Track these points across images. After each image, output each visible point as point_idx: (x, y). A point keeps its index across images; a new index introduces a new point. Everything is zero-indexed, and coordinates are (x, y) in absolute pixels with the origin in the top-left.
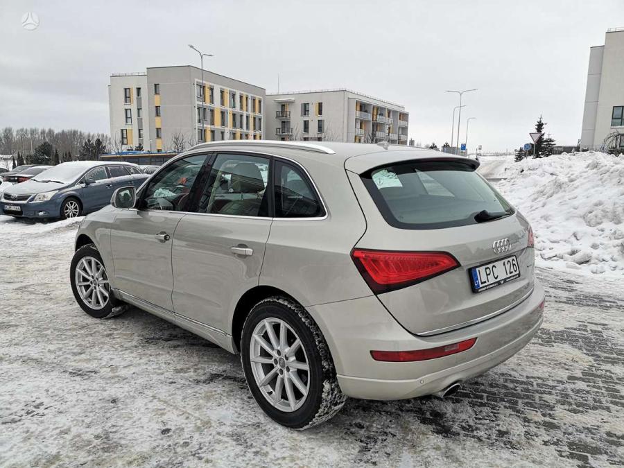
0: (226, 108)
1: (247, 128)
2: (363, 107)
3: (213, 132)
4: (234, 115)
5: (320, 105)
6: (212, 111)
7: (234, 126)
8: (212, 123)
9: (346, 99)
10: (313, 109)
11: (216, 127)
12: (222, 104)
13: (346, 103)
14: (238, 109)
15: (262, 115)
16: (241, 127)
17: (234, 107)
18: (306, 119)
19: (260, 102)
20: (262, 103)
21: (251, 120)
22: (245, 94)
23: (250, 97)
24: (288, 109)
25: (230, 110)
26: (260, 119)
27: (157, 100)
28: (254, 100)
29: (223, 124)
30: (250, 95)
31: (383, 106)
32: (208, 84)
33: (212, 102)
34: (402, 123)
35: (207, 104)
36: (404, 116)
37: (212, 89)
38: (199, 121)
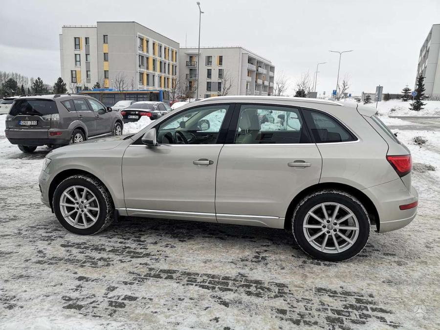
0: (156, 57)
1: (169, 73)
2: (251, 60)
3: (148, 75)
4: (161, 62)
5: (221, 58)
6: (147, 58)
7: (161, 71)
8: (148, 68)
9: (241, 54)
10: (215, 61)
11: (150, 71)
12: (154, 54)
13: (241, 57)
14: (163, 59)
15: (177, 64)
16: (165, 73)
17: (161, 56)
18: (209, 68)
19: (176, 53)
20: (177, 54)
21: (171, 67)
22: (167, 46)
23: (170, 49)
24: (195, 59)
25: (158, 59)
26: (176, 66)
27: (105, 48)
28: (173, 51)
29: (154, 69)
30: (171, 48)
31: (262, 60)
32: (145, 37)
33: (148, 52)
34: (271, 74)
35: (145, 53)
36: (272, 69)
37: (147, 42)
38: (140, 66)
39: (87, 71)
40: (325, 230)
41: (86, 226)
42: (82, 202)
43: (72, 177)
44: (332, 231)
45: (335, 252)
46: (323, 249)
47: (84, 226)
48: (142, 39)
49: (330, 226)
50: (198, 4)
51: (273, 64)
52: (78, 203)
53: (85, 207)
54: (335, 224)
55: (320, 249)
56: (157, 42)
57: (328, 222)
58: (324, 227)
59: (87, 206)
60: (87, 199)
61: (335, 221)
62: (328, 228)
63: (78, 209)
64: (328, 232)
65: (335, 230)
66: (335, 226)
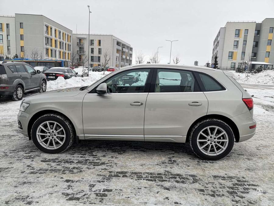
0: (57, 39)
1: (65, 50)
2: (118, 43)
3: (51, 50)
4: (60, 42)
5: (100, 42)
6: (51, 39)
7: (60, 48)
8: (51, 46)
9: (112, 40)
10: (96, 43)
11: (53, 48)
12: (56, 36)
14: (62, 40)
15: (71, 44)
16: (63, 49)
17: (60, 38)
18: (92, 47)
19: (70, 37)
20: (71, 37)
21: (67, 45)
22: (64, 32)
23: (66, 34)
24: (83, 41)
25: (59, 40)
27: (22, 32)
28: (68, 36)
29: (56, 47)
30: (66, 33)
31: (125, 44)
32: (50, 26)
33: (51, 35)
34: (130, 52)
35: (49, 36)
36: (131, 49)
37: (51, 28)
38: (46, 44)
39: (8, 47)
40: (209, 142)
41: (55, 147)
42: (53, 132)
43: (46, 115)
44: (213, 143)
45: (215, 155)
46: (208, 153)
47: (54, 147)
48: (47, 27)
49: (212, 139)
50: (89, 6)
51: (131, 46)
52: (49, 133)
53: (55, 135)
54: (215, 138)
55: (206, 154)
56: (57, 29)
57: (211, 137)
58: (209, 140)
59: (56, 134)
60: (56, 129)
61: (215, 137)
62: (211, 141)
63: (49, 136)
64: (211, 143)
65: (215, 142)
66: (215, 140)
